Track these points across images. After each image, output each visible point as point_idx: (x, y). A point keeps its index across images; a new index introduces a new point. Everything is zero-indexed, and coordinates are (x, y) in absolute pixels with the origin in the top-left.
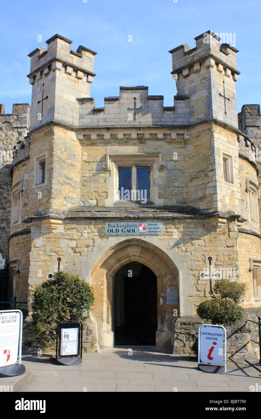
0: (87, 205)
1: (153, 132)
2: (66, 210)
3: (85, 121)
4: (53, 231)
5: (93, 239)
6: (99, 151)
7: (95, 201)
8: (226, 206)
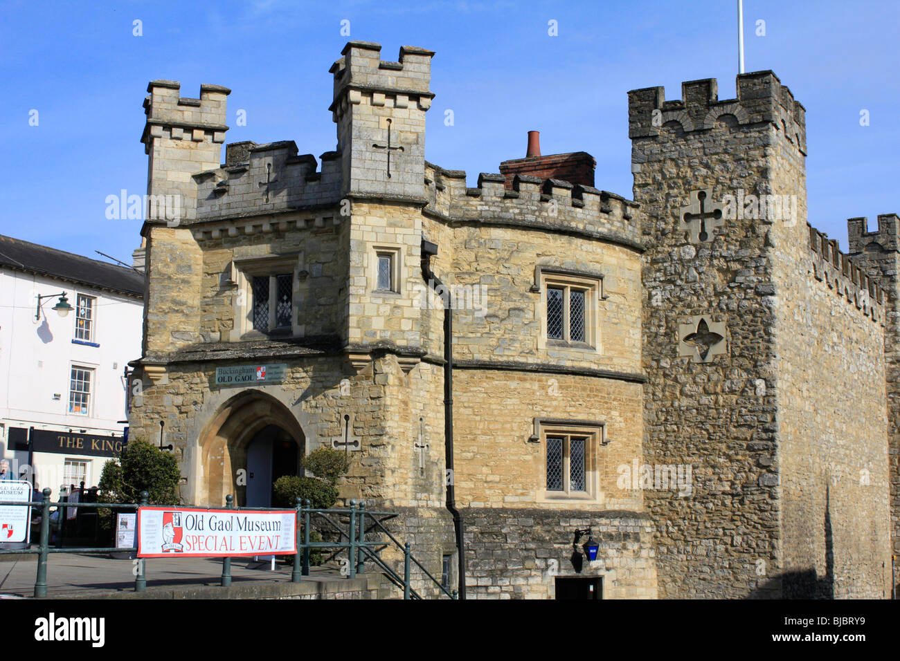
0: (208, 340)
1: (291, 219)
2: (174, 350)
3: (203, 210)
4: (156, 383)
5: (202, 393)
6: (226, 256)
7: (219, 333)
8: (375, 333)
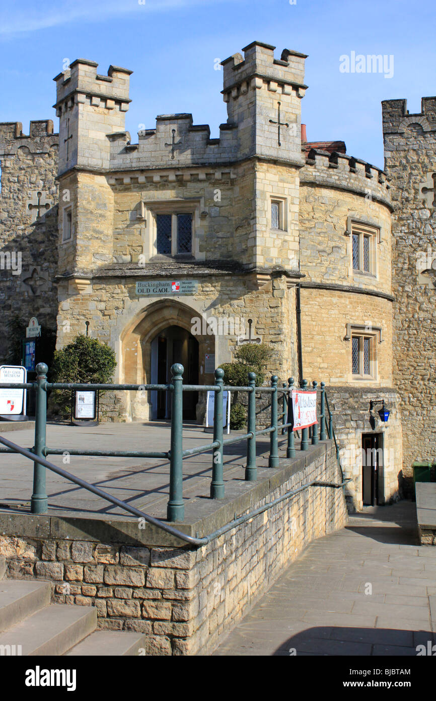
0: (120, 261)
1: (194, 172)
2: (95, 268)
3: (116, 162)
4: (81, 292)
5: (123, 301)
6: (133, 198)
7: (129, 256)
8: (272, 260)
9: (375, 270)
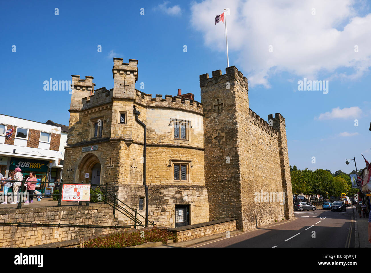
1: (103, 107)
3: (84, 107)
7: (86, 139)
9: (188, 138)
